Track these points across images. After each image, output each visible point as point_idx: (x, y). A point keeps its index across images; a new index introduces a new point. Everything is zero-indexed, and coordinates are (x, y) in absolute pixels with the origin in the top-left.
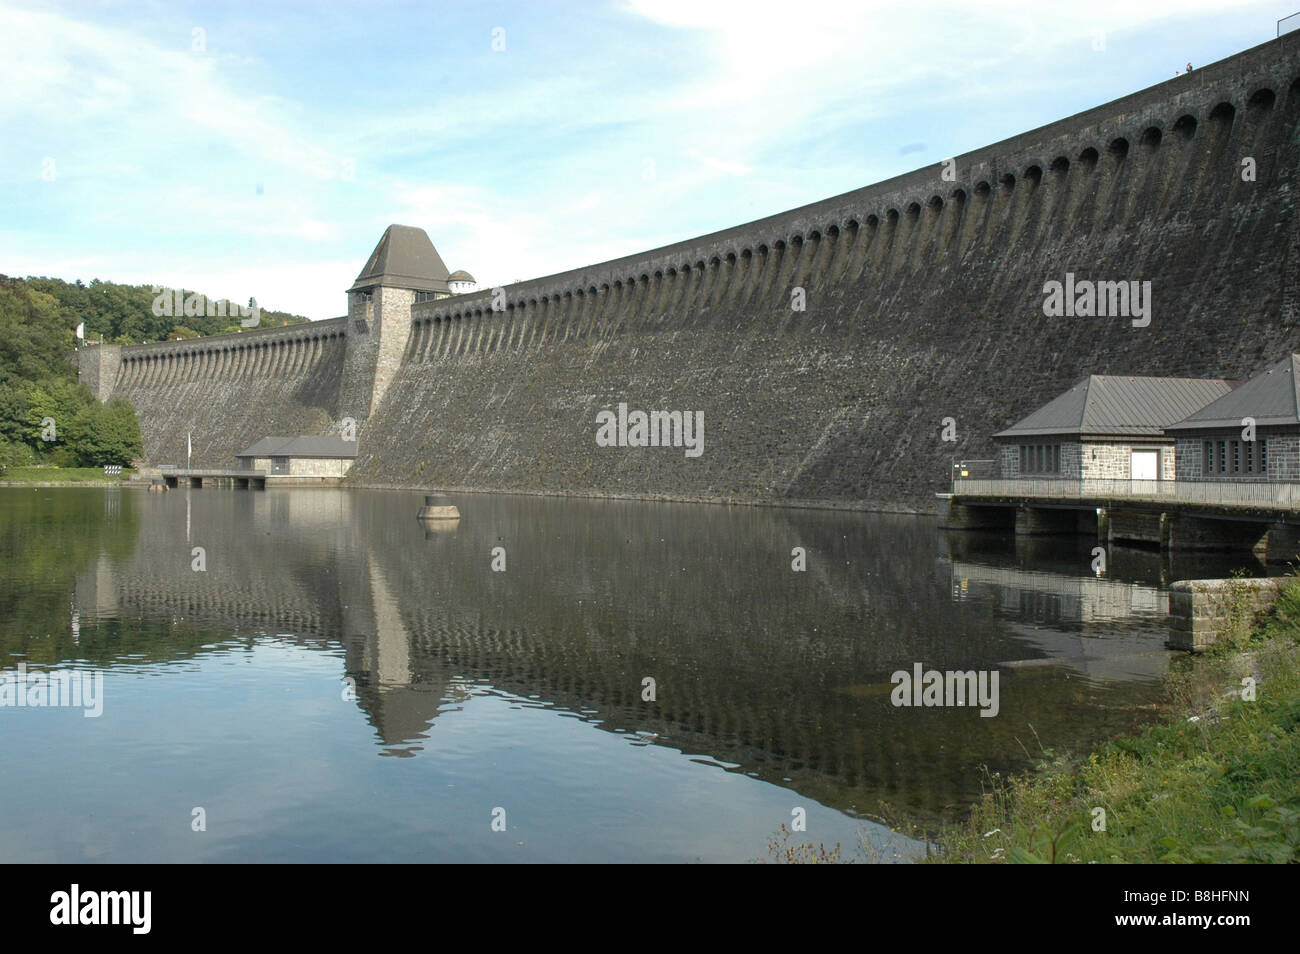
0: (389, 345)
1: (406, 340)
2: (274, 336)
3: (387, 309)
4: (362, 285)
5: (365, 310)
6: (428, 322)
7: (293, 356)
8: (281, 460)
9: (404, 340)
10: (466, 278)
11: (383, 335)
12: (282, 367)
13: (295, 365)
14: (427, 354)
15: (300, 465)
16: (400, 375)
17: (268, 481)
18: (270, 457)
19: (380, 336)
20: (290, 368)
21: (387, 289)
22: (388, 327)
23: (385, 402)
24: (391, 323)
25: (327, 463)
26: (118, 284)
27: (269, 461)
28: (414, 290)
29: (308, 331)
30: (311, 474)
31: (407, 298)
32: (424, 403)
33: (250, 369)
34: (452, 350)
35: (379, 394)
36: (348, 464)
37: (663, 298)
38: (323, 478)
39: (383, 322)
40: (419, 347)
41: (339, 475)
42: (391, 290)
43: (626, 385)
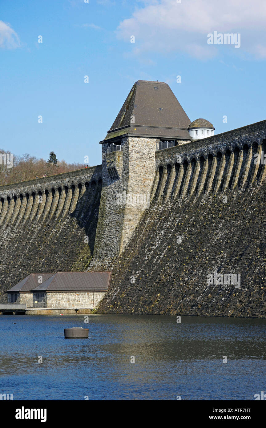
0: (136, 189)
1: (151, 184)
2: (47, 184)
3: (133, 156)
4: (113, 136)
5: (115, 159)
6: (170, 167)
7: (62, 201)
8: (40, 294)
10: (205, 124)
11: (130, 180)
13: (63, 209)
14: (168, 196)
15: (56, 298)
16: (147, 214)
18: (32, 292)
19: (128, 181)
20: (59, 212)
21: (134, 139)
22: (135, 173)
23: (133, 240)
24: (138, 169)
25: (81, 296)
27: (31, 295)
28: (158, 139)
29: (73, 178)
30: (66, 306)
31: (151, 146)
32: (164, 240)
33: (28, 213)
34: (189, 191)
35: (127, 234)
36: (100, 296)
38: (76, 310)
39: (131, 168)
40: (162, 189)
41: (91, 307)
42: (137, 139)
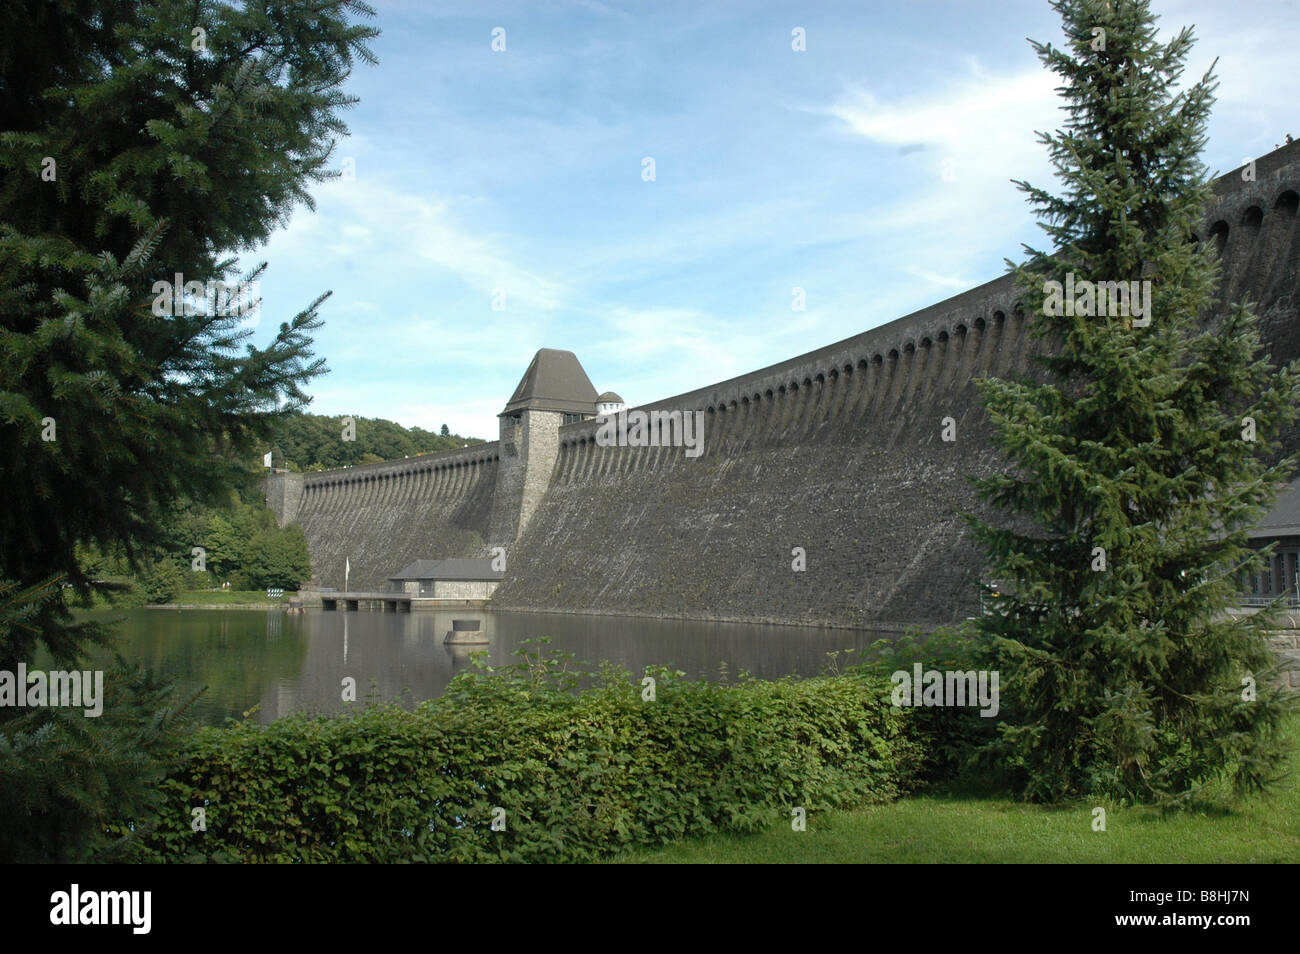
0: (537, 468)
1: (553, 463)
2: (437, 460)
3: (534, 431)
4: (512, 408)
5: (513, 434)
6: (574, 443)
7: (454, 480)
8: (427, 583)
9: (552, 462)
10: (613, 399)
11: (530, 458)
12: (444, 492)
13: (455, 489)
14: (572, 476)
15: (445, 587)
16: (547, 497)
17: (413, 604)
18: (418, 580)
19: (528, 459)
20: (450, 492)
21: (535, 412)
22: (536, 449)
23: (532, 524)
24: (540, 446)
25: (473, 586)
26: (316, 415)
27: (418, 584)
28: (562, 412)
29: (467, 455)
30: (456, 596)
31: (554, 421)
32: (566, 524)
33: (415, 493)
34: (595, 471)
35: (526, 517)
36: (493, 586)
37: (786, 413)
38: (468, 601)
39: (531, 444)
40: (565, 469)
41: (484, 598)
42: (539, 413)
43: (746, 502)
